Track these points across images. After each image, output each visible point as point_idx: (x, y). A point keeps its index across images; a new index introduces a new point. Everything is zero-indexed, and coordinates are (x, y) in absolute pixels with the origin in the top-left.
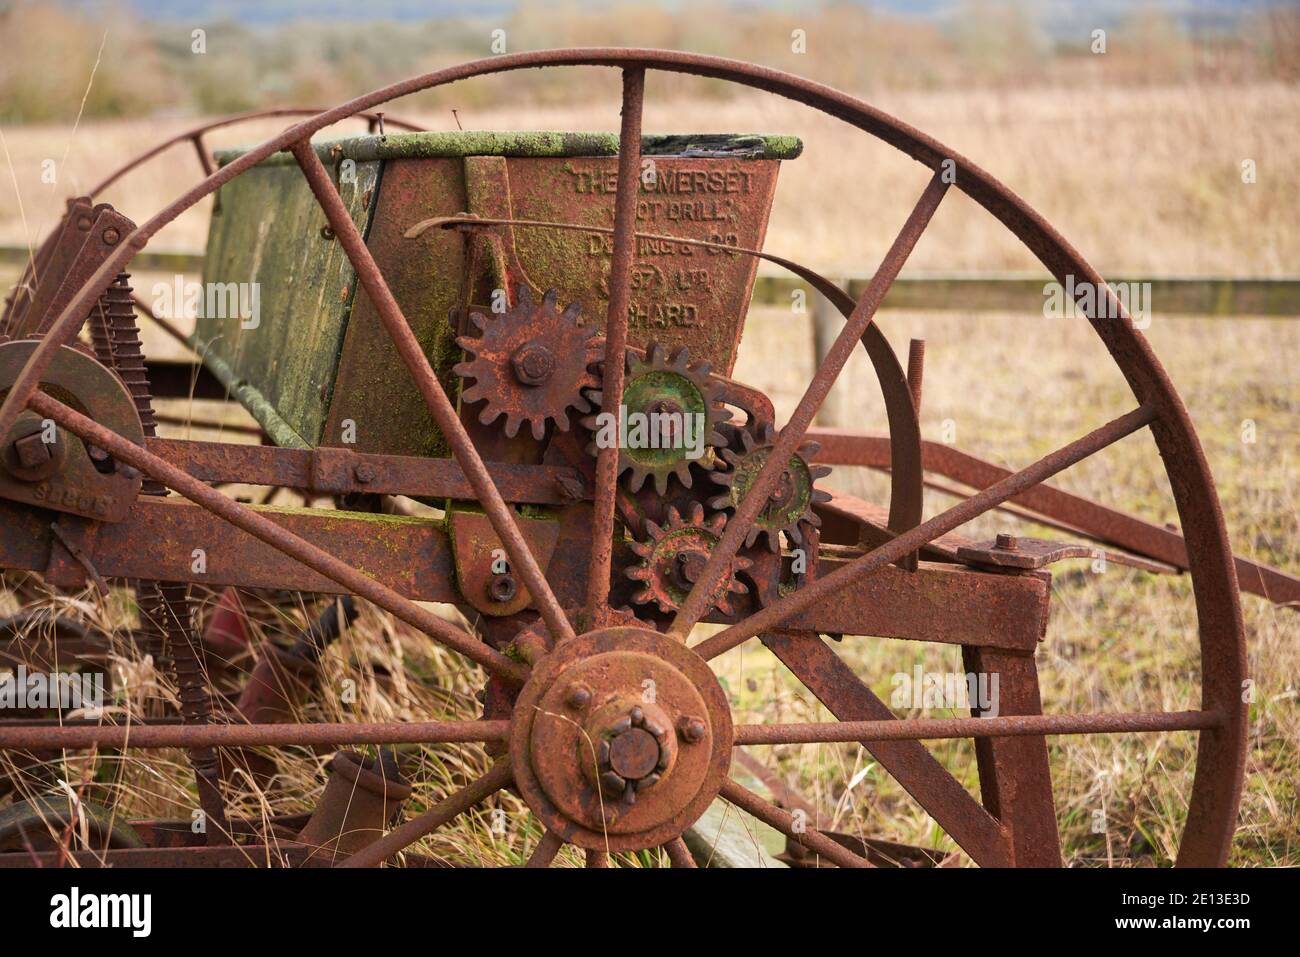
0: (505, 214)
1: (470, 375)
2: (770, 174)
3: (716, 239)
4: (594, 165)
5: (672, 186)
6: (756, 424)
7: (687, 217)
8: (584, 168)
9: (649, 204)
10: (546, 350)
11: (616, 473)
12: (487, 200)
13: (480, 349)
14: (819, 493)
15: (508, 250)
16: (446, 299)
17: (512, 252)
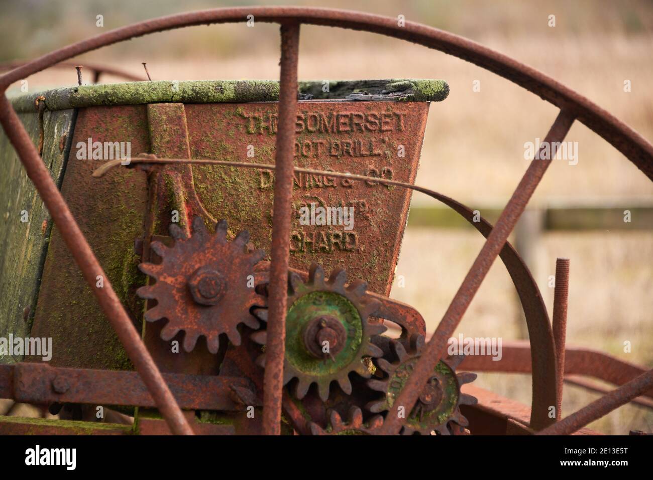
0: (185, 155)
1: (151, 296)
2: (420, 114)
3: (373, 173)
4: (262, 109)
5: (332, 126)
6: (409, 337)
7: (346, 154)
8: (254, 112)
9: (313, 143)
10: (219, 274)
11: (281, 382)
12: (168, 142)
13: (159, 274)
14: (466, 397)
15: (187, 186)
16: (133, 230)
17: (191, 187)
